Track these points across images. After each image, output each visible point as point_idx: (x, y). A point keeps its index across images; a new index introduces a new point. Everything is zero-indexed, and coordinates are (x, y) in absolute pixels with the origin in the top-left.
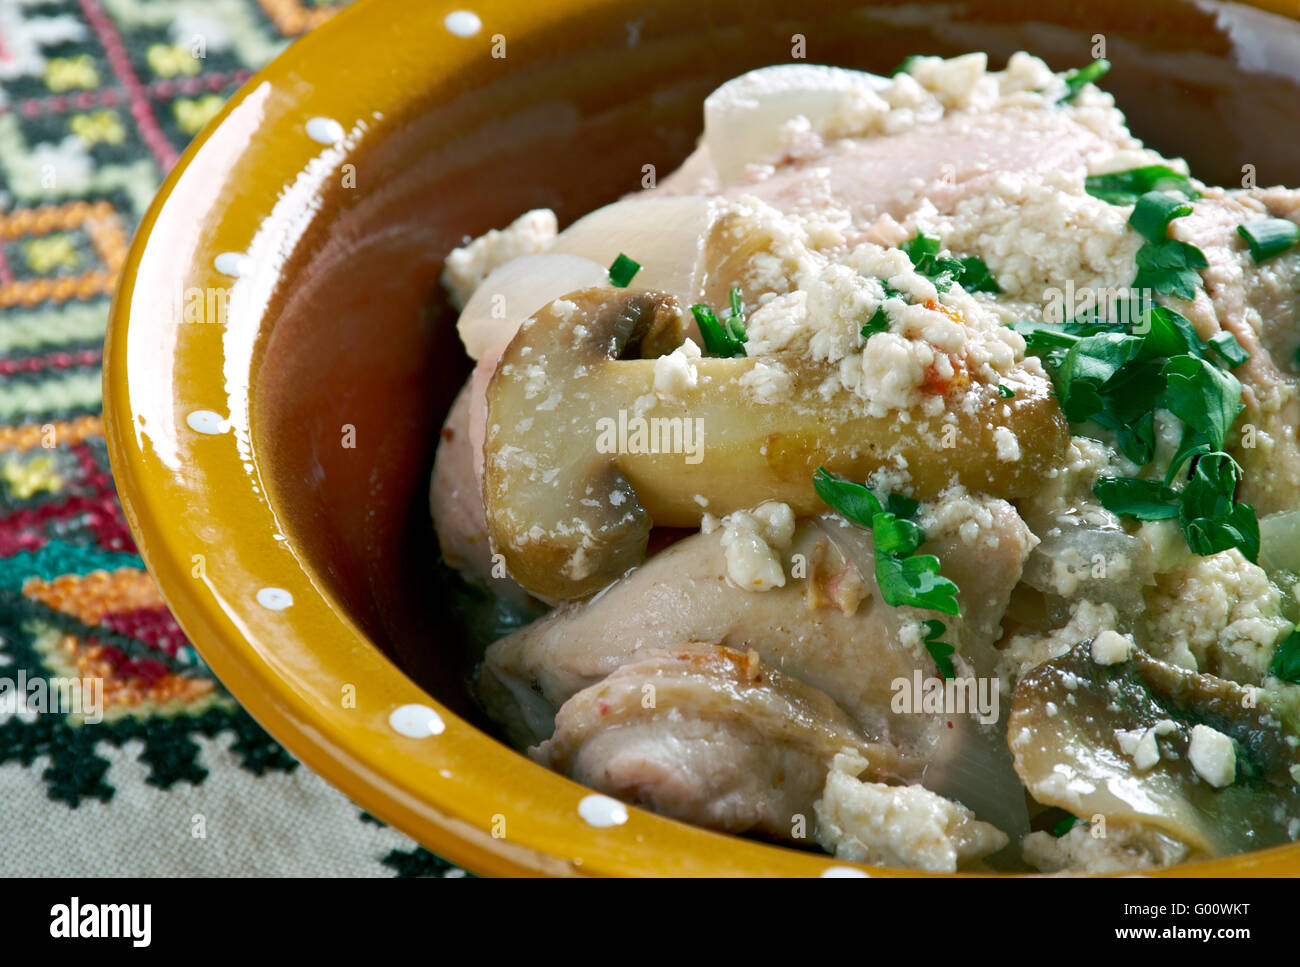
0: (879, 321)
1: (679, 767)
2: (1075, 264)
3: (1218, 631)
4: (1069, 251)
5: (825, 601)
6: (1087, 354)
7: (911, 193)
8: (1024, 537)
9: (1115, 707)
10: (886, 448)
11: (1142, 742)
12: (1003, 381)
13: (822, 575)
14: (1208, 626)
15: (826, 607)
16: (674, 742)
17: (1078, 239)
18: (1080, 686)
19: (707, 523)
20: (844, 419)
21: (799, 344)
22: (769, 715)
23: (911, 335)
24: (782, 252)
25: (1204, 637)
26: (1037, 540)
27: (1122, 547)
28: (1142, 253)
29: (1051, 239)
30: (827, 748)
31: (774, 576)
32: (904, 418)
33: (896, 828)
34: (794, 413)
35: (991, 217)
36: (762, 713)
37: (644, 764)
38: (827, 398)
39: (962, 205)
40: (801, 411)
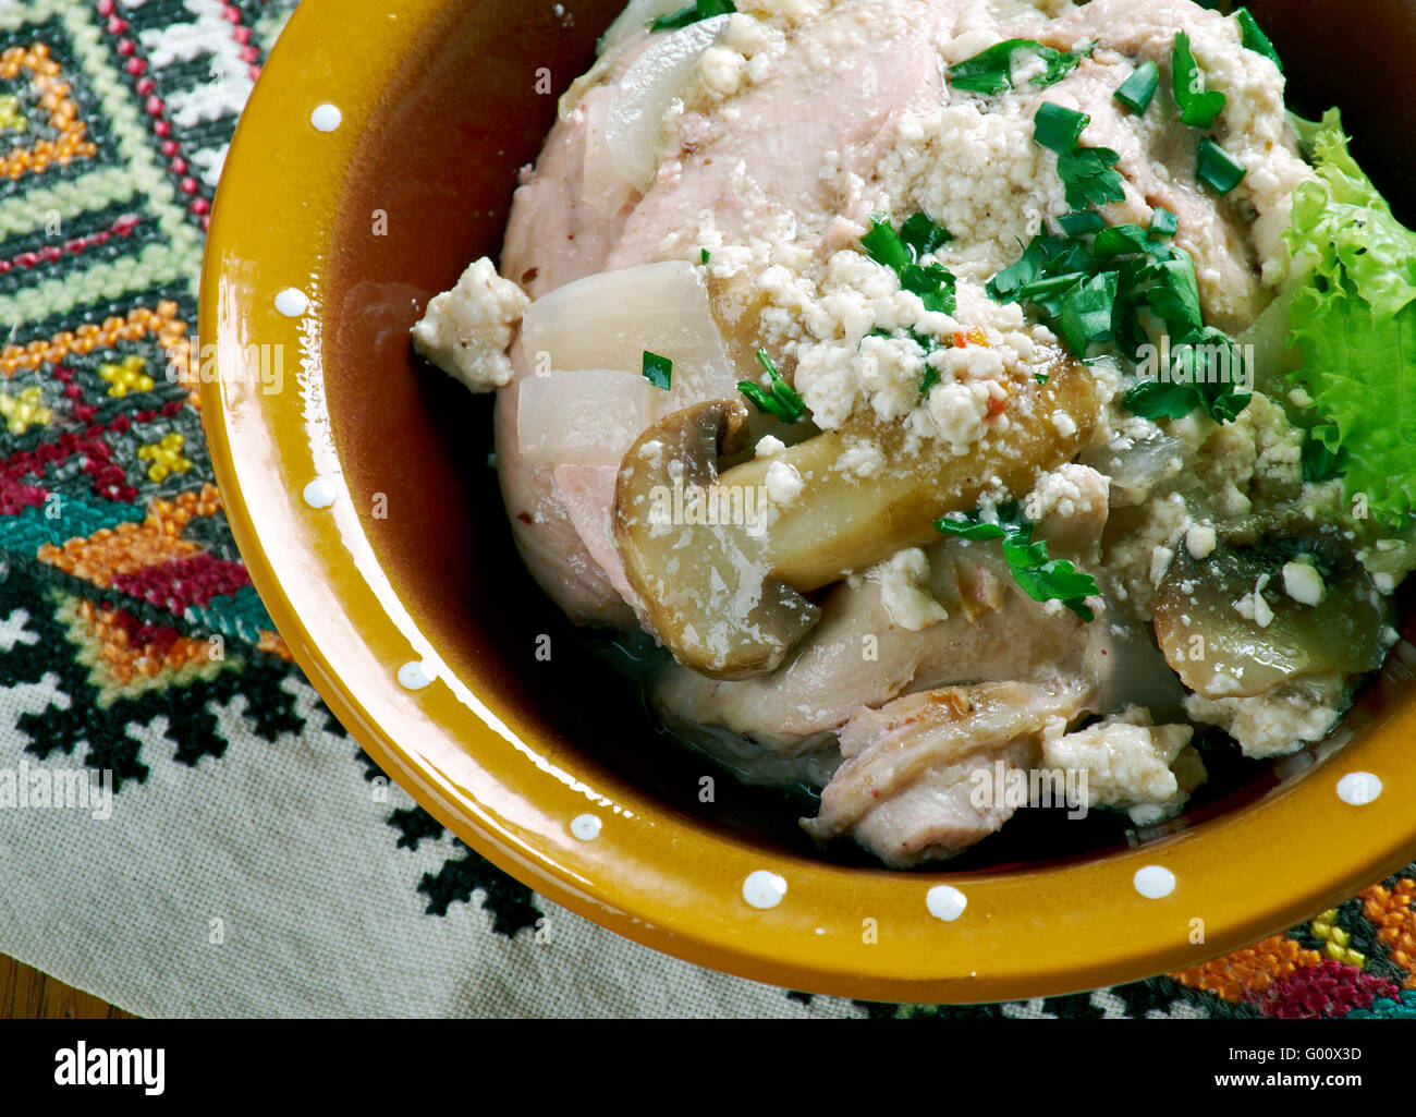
0: (931, 376)
1: (955, 816)
2: (1008, 193)
3: (1253, 465)
4: (999, 183)
5: (978, 610)
6: (1085, 311)
7: (832, 170)
8: (1100, 483)
9: (1224, 587)
10: (979, 476)
11: (1256, 607)
12: (1036, 369)
13: (968, 589)
14: (1245, 466)
15: (984, 613)
16: (941, 797)
17: (1003, 171)
18: (1195, 586)
19: (853, 582)
20: (938, 467)
21: (861, 407)
22: (993, 736)
23: (962, 377)
24: (781, 301)
25: (1247, 474)
26: (1107, 479)
27: (1172, 452)
28: (1061, 165)
29: (977, 179)
30: (1036, 729)
31: (938, 612)
32: (985, 445)
33: (1122, 775)
34: (896, 480)
35: (913, 169)
36: (988, 737)
37: (932, 829)
38: (915, 455)
39: (882, 166)
40: (902, 476)
